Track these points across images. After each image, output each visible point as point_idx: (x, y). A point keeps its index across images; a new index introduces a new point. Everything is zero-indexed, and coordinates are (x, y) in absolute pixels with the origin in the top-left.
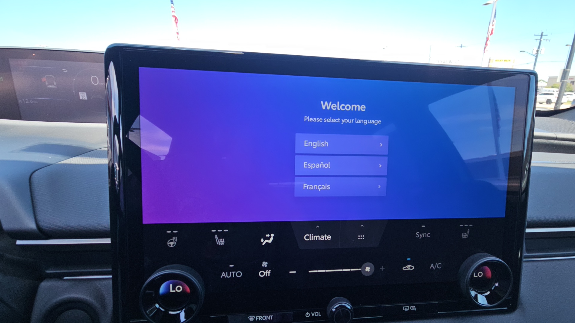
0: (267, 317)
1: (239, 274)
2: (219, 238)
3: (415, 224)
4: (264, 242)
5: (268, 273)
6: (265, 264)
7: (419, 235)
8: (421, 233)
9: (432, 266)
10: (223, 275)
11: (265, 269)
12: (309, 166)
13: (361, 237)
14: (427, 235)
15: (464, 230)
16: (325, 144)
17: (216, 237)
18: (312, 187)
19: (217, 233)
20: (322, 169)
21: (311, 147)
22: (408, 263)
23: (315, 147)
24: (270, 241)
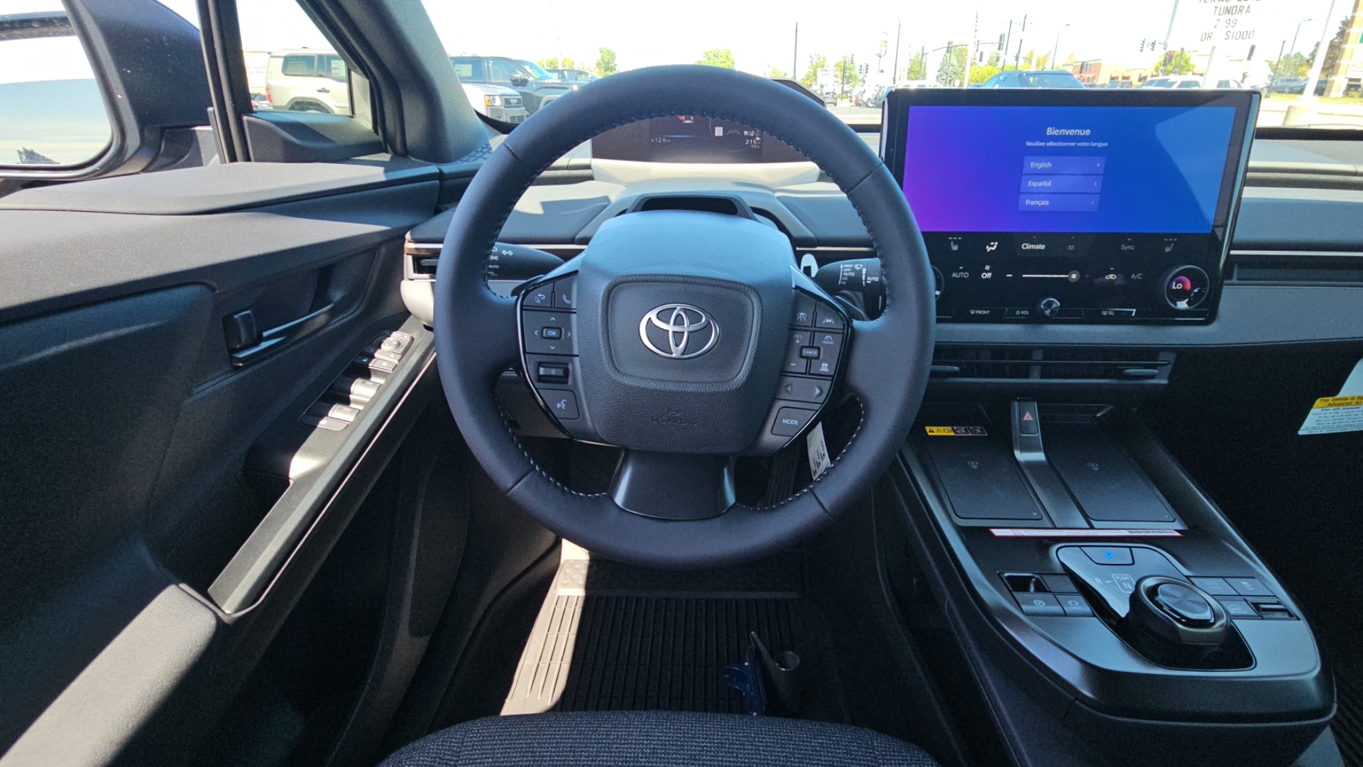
0: (985, 312)
1: (966, 275)
2: (955, 244)
3: (1121, 237)
4: (989, 249)
5: (989, 275)
6: (987, 268)
7: (1124, 248)
8: (1127, 245)
9: (1133, 276)
10: (954, 275)
11: (987, 272)
12: (1033, 184)
13: (1071, 248)
14: (1132, 248)
15: (1168, 244)
16: (1049, 165)
17: (952, 243)
18: (1033, 203)
19: (953, 240)
20: (1043, 187)
21: (1036, 168)
22: (1110, 272)
23: (1040, 168)
24: (994, 248)
